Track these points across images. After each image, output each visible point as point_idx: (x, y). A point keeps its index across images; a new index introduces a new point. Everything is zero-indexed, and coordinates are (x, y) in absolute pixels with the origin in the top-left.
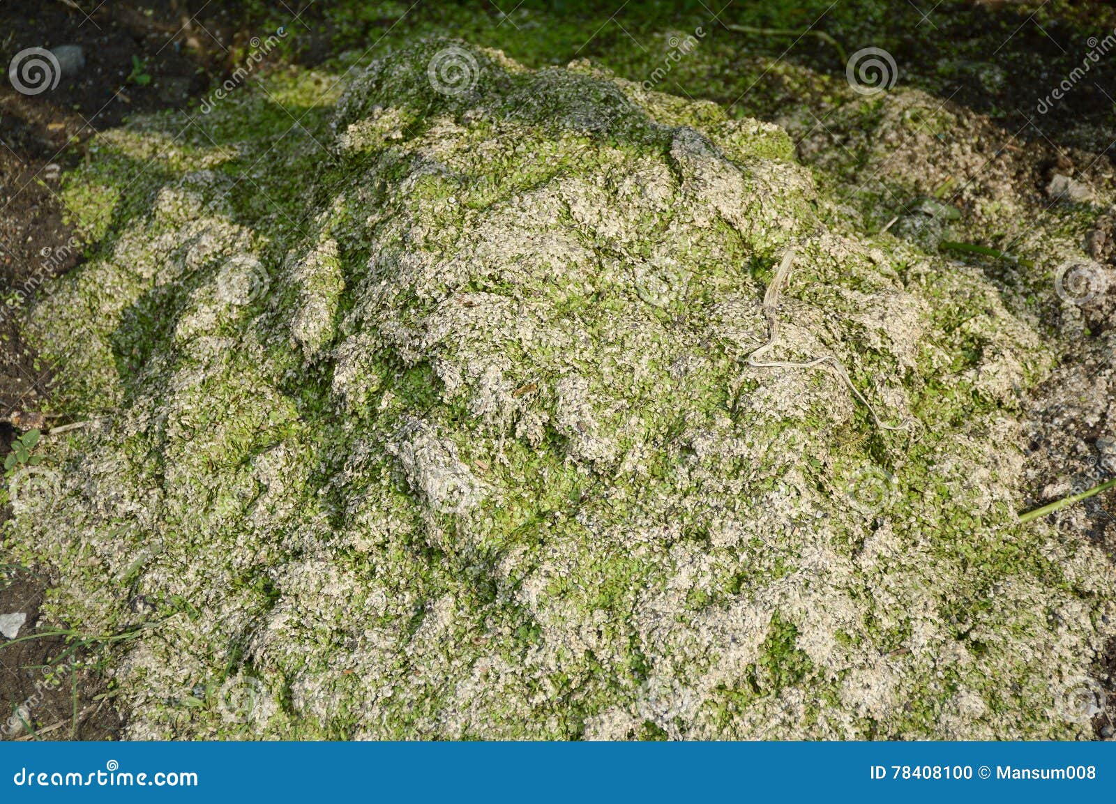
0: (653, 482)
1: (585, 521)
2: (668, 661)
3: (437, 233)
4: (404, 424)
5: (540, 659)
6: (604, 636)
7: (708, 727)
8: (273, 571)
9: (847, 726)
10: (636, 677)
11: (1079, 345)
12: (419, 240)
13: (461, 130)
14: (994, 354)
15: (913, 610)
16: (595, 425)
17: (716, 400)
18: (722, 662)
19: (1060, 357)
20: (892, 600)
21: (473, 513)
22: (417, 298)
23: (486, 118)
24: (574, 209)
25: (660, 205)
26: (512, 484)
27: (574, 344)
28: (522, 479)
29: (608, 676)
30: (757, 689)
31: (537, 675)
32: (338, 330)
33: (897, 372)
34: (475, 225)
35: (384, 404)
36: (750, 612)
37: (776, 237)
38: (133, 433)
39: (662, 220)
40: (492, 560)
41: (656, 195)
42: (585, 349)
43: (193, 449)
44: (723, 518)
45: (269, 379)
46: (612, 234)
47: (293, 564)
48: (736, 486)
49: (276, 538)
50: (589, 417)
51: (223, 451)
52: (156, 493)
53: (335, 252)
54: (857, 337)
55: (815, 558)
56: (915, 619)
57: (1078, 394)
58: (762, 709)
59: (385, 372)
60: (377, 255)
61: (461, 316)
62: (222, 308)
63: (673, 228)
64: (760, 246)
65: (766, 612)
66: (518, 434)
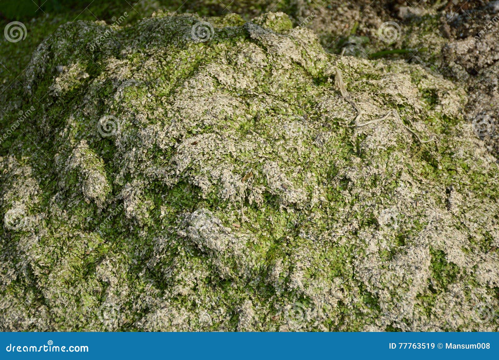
0: (332, 204)
1: (305, 235)
2: (386, 291)
3: (153, 113)
4: (183, 219)
5: (315, 315)
6: (345, 290)
7: (422, 318)
8: (139, 323)
9: (485, 295)
10: (369, 306)
11: (471, 81)
12: (144, 120)
13: (125, 61)
14: (443, 95)
15: (488, 226)
16: (291, 183)
17: (346, 151)
18: (414, 281)
19: (466, 89)
20: (476, 225)
21: (244, 252)
22: (161, 150)
23: (135, 51)
24: (220, 79)
25: (262, 64)
26: (255, 231)
27: (259, 145)
28: (258, 227)
29: (353, 311)
30: (434, 291)
31: (316, 323)
32: (113, 185)
33: (416, 113)
34: (171, 104)
35: (163, 213)
36: (418, 251)
37: (320, 65)
38: (9, 283)
39: (266, 71)
40: (265, 273)
41: (259, 59)
42: (266, 147)
43: (54, 277)
44: (378, 209)
45: (77, 226)
46: (245, 86)
47: (149, 316)
48: (377, 190)
49: (128, 307)
50: (286, 181)
51: (70, 273)
52: (43, 309)
53: (87, 146)
54: (390, 101)
55: (434, 214)
56: (491, 231)
57: (488, 104)
58: (442, 300)
59: (153, 197)
60: (120, 137)
61: (193, 150)
62: (27, 199)
63: (275, 73)
64: (314, 72)
65: (425, 248)
66: (251, 202)
